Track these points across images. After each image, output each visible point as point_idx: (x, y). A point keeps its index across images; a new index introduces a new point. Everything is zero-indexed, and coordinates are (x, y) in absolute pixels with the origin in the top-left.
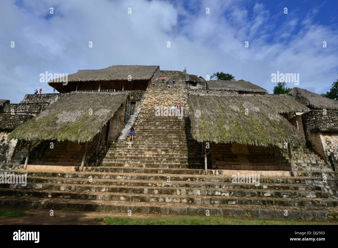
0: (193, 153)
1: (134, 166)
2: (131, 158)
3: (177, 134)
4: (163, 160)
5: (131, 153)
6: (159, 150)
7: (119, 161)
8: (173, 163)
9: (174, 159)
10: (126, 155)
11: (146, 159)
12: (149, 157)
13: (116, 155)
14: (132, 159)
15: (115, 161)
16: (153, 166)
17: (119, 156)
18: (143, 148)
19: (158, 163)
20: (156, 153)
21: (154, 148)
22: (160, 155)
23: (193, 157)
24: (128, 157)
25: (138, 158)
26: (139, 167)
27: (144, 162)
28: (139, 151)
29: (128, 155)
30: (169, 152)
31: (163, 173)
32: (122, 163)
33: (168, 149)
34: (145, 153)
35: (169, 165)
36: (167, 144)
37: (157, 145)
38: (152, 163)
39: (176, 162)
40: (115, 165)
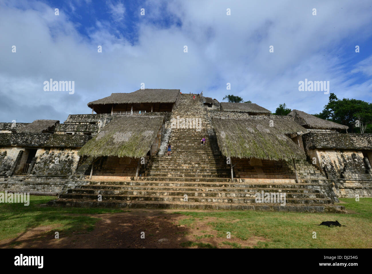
0: (220, 165)
1: (175, 176)
2: (172, 170)
3: (204, 150)
4: (197, 171)
5: (171, 165)
6: (193, 163)
7: (163, 172)
8: (205, 174)
9: (206, 170)
10: (167, 167)
11: (184, 170)
12: (186, 169)
13: (160, 167)
14: (173, 170)
15: (160, 172)
16: (190, 176)
17: (162, 168)
18: (180, 162)
19: (193, 174)
20: (191, 166)
21: (189, 162)
22: (195, 167)
23: (220, 168)
24: (169, 169)
25: (178, 170)
26: (179, 176)
27: (183, 173)
28: (177, 164)
29: (169, 167)
30: (201, 165)
31: (200, 181)
32: (165, 174)
33: (200, 162)
34: (183, 166)
35: (203, 175)
36: (199, 158)
37: (191, 159)
38: (189, 174)
39: (208, 173)
40: (160, 175)
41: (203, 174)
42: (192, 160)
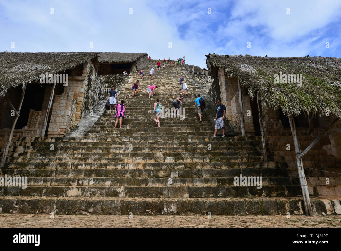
0: (242, 158)
1: (93, 194)
2: (89, 173)
3: (191, 126)
4: (172, 176)
5: (89, 161)
6: (159, 154)
7: (56, 181)
8: (199, 185)
9: (199, 173)
10: (76, 166)
11: (128, 176)
12: (134, 171)
13: (52, 167)
14: (90, 175)
15: (45, 181)
16: (147, 192)
17: (60, 169)
18: (122, 151)
19: (158, 185)
20: (153, 161)
21: (147, 150)
22: (163, 164)
23: (244, 167)
24: (80, 172)
25: (107, 174)
26: (108, 195)
27: (121, 182)
28: (110, 156)
29: (82, 165)
30: (182, 158)
31: (178, 214)
32: (62, 185)
33: (179, 151)
34: (126, 161)
35: (189, 187)
36: (176, 142)
37: (154, 143)
38: (143, 186)
39: (206, 181)
40: (42, 191)
41: (191, 185)
42: (155, 146)
